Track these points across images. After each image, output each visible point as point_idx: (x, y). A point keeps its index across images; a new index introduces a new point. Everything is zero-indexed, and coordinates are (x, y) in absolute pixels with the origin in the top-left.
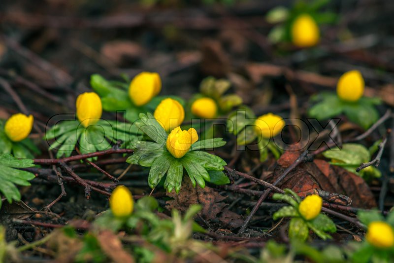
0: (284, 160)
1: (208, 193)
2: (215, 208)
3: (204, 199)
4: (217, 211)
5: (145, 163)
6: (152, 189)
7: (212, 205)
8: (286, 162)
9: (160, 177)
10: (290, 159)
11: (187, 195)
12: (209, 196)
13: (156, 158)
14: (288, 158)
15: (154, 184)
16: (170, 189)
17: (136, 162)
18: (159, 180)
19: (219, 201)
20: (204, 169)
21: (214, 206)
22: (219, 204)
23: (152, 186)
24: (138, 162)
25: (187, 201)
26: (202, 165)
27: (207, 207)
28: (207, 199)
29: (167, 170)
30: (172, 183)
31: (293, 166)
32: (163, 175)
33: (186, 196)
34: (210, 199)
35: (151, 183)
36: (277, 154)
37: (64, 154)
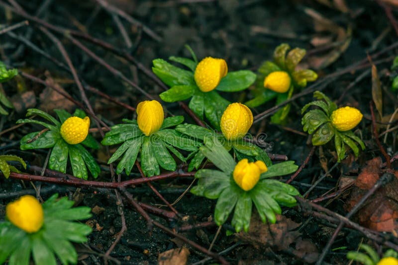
0: (362, 182)
1: (280, 221)
2: (287, 237)
3: (276, 229)
4: (290, 241)
5: (211, 195)
6: (218, 227)
7: (284, 234)
8: (364, 184)
9: (227, 213)
10: (368, 181)
11: (258, 226)
12: (281, 225)
13: (223, 190)
14: (365, 179)
15: (221, 222)
16: (238, 229)
17: (201, 194)
18: (227, 217)
19: (292, 229)
20: (274, 201)
21: (286, 236)
22: (292, 232)
23: (219, 224)
24: (204, 193)
25: (257, 231)
26: (272, 197)
27: (279, 237)
28: (279, 228)
29: (235, 203)
30: (240, 221)
31: (371, 192)
32: (230, 210)
33: (256, 227)
34: (282, 228)
35: (217, 220)
36: (356, 150)
37: (124, 170)
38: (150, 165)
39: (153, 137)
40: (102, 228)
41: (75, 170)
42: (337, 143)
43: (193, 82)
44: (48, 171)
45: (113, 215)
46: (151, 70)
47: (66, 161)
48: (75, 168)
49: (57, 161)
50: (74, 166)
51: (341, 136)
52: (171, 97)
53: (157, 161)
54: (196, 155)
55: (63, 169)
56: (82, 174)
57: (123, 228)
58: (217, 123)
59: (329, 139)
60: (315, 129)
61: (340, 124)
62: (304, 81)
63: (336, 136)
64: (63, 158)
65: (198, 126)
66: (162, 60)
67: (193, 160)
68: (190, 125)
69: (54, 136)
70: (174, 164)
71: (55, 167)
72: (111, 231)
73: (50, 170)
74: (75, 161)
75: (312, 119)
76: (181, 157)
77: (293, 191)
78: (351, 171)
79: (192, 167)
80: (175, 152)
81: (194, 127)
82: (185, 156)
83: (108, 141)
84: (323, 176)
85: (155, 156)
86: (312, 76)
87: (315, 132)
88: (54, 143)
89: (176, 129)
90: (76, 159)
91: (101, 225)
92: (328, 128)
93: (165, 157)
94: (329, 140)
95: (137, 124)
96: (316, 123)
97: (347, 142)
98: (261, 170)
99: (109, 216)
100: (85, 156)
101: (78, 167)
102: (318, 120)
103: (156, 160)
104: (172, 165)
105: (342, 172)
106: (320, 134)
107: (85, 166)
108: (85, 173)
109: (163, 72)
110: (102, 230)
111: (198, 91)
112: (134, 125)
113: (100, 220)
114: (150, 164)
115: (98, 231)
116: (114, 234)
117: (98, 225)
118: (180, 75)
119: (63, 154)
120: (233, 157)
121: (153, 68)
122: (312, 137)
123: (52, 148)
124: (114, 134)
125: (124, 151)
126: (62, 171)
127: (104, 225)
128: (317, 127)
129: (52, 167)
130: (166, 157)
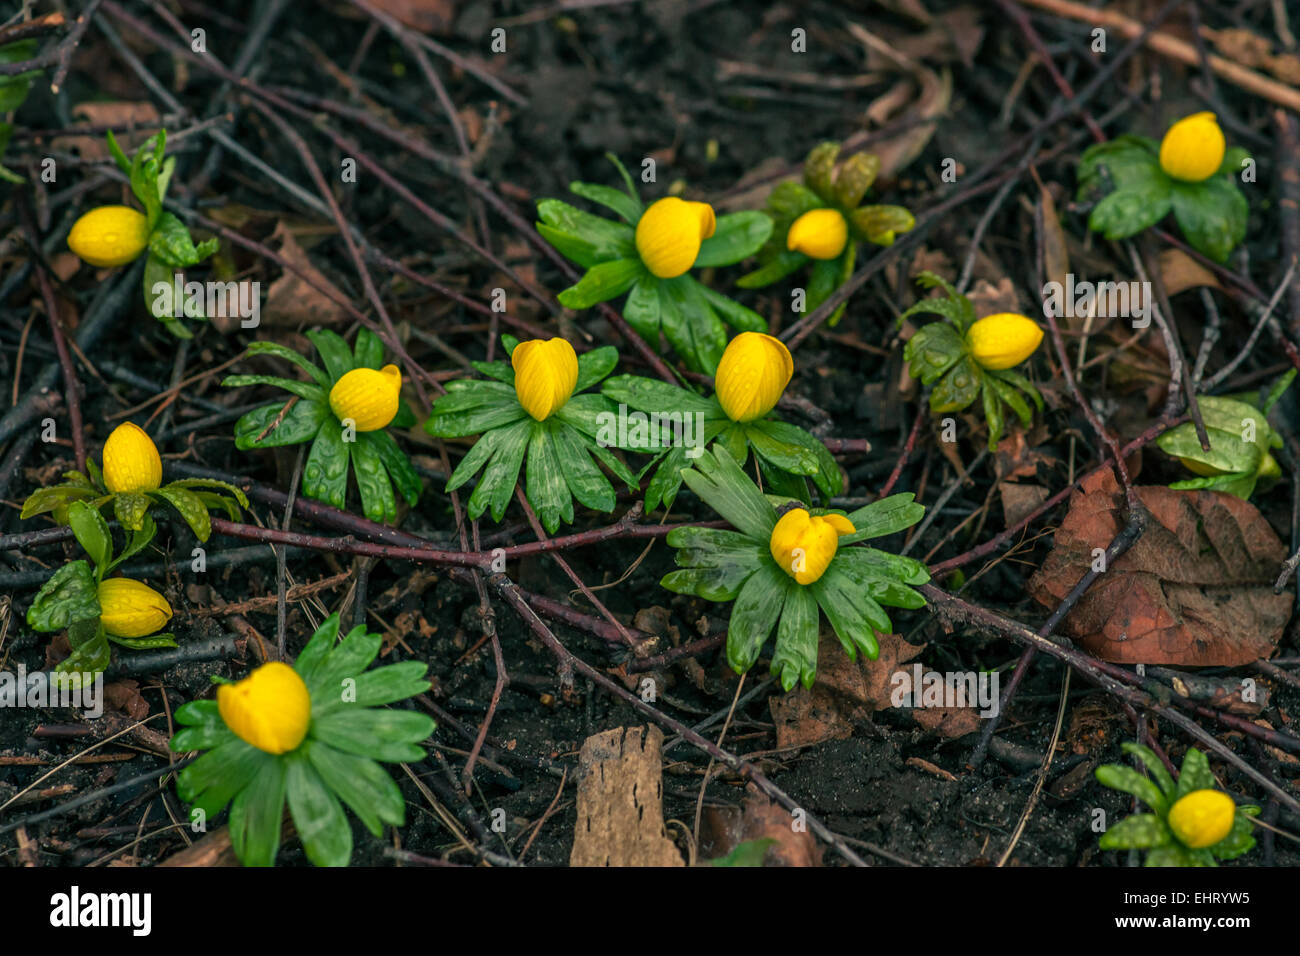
9: (759, 641)
13: (744, 580)
15: (744, 663)
16: (789, 682)
17: (689, 589)
18: (758, 651)
20: (872, 602)
23: (738, 669)
26: (868, 593)
29: (776, 614)
30: (792, 662)
32: (766, 633)
35: (735, 661)
36: (1026, 414)
37: (489, 508)
38: (551, 494)
39: (555, 423)
40: (435, 629)
41: (367, 497)
42: (988, 406)
43: (632, 252)
44: (302, 504)
45: (459, 595)
46: (534, 227)
47: (344, 476)
48: (367, 491)
49: (325, 478)
50: (365, 485)
51: (994, 385)
52: (585, 298)
53: (567, 485)
54: (661, 466)
55: (338, 497)
56: (384, 505)
57: (500, 678)
58: (690, 351)
59: (972, 396)
60: (939, 374)
61: (993, 357)
62: (889, 235)
63: (985, 389)
64: (338, 467)
65: (656, 382)
66: (559, 202)
67: (655, 482)
68: (637, 379)
69: (315, 412)
70: (611, 493)
71: (317, 491)
72: (459, 642)
73: (307, 498)
74: (365, 473)
75: (931, 350)
76: (625, 474)
77: (916, 574)
78: (1020, 472)
79: (655, 499)
80: (611, 462)
81: (648, 384)
82: (635, 471)
83: (442, 428)
84: (954, 485)
85: (561, 472)
86: (905, 221)
87: (937, 381)
88: (313, 429)
89: (605, 392)
90: (368, 466)
91: (431, 622)
92: (968, 371)
93: (586, 476)
94: (971, 401)
95: (513, 386)
96: (942, 360)
97: (1007, 397)
98: (839, 533)
99: (448, 599)
100: (388, 455)
101: (374, 487)
102: (943, 353)
103: (563, 483)
104: (607, 497)
105: (999, 471)
106: (947, 386)
107: (389, 485)
108: (391, 504)
109: (563, 231)
110: (435, 637)
111: (645, 273)
112: (504, 387)
113: (427, 609)
114: (550, 492)
115: (424, 637)
116: (466, 649)
117: (423, 622)
118: (601, 236)
119: (335, 459)
120: (755, 481)
121: (538, 224)
122: (931, 392)
123: (308, 445)
124: (456, 409)
125: (485, 459)
126: (336, 503)
127: (438, 619)
128: (944, 369)
129: (310, 491)
130: (590, 477)
